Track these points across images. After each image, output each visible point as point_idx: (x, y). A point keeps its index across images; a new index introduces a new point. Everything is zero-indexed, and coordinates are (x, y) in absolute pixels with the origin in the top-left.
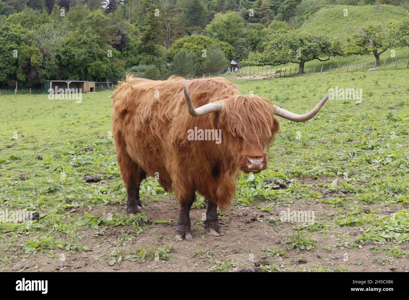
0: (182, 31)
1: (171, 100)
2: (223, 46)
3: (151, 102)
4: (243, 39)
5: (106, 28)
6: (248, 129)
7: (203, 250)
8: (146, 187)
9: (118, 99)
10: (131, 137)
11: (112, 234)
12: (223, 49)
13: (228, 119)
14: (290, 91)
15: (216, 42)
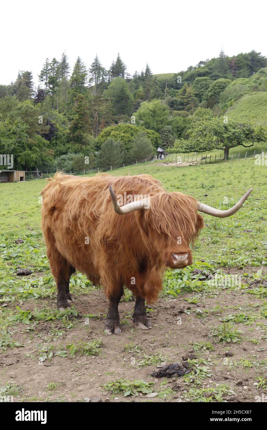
0: (109, 120)
1: (98, 197)
2: (150, 134)
3: (79, 199)
4: (169, 126)
5: (34, 118)
6: (173, 226)
7: (132, 344)
8: (76, 280)
9: (47, 196)
10: (60, 233)
11: (42, 329)
12: (149, 137)
13: (153, 217)
14: (216, 178)
15: (142, 130)
